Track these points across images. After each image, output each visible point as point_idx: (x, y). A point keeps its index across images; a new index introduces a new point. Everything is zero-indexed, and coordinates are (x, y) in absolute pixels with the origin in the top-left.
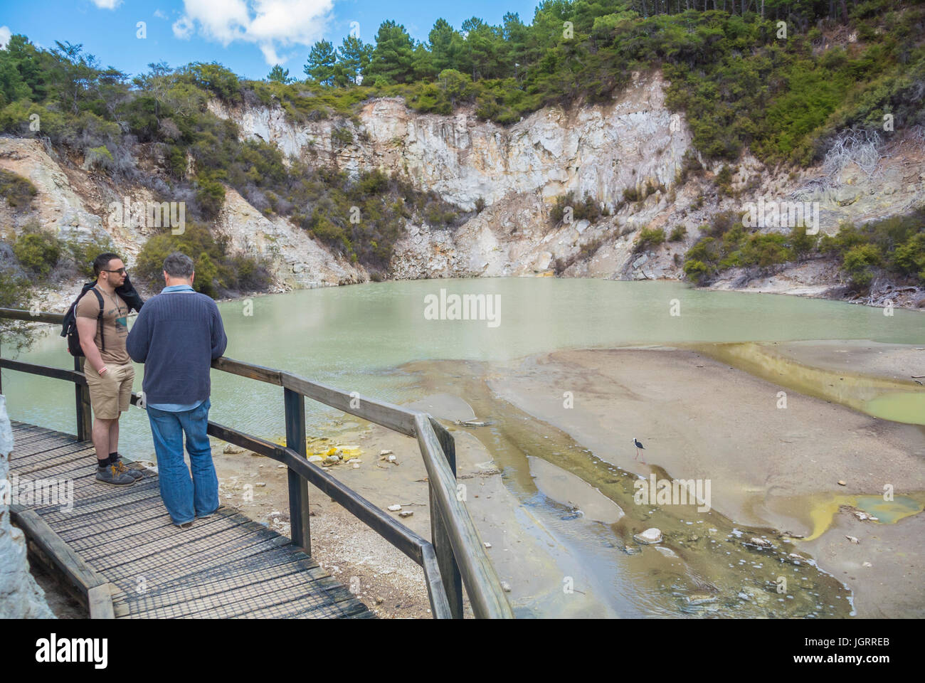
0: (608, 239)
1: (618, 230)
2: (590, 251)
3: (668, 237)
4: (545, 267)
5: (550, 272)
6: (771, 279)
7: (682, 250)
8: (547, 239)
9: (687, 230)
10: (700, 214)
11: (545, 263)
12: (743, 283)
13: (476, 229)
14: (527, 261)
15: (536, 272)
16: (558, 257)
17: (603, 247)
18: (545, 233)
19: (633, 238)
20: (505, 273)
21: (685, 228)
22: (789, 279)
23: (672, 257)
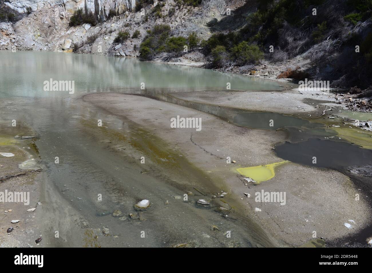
0: (101, 34)
1: (106, 30)
2: (92, 40)
3: (131, 36)
4: (68, 47)
5: (71, 50)
6: (180, 58)
7: (138, 42)
8: (69, 32)
9: (140, 33)
10: (146, 25)
11: (68, 46)
12: (167, 59)
13: (28, 23)
14: (58, 43)
15: (63, 49)
16: (75, 42)
17: (99, 39)
18: (68, 29)
19: (115, 35)
20: (45, 49)
21: (139, 32)
22: (187, 58)
23: (133, 46)
